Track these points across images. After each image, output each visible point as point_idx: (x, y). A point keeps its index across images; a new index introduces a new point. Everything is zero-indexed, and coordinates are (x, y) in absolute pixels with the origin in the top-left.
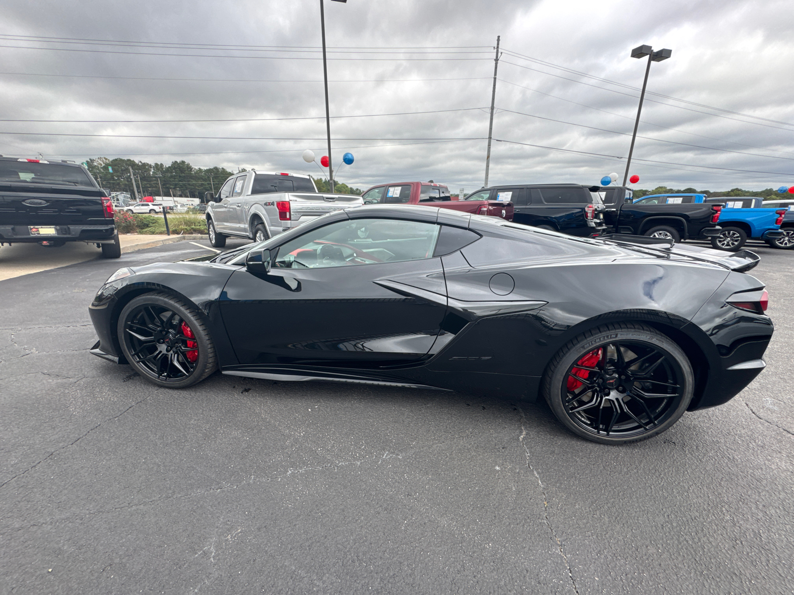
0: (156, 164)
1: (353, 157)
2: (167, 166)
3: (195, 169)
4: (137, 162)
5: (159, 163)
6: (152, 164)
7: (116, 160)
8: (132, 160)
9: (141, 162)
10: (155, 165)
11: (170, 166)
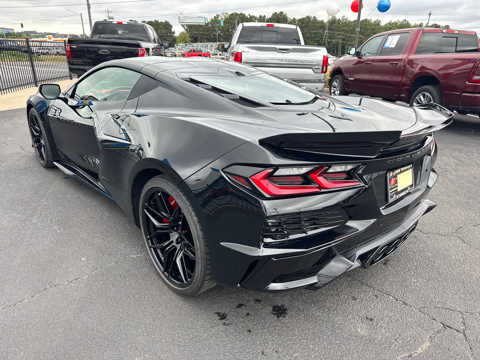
0: (261, 16)
1: (390, 3)
2: (268, 18)
3: (290, 19)
4: (247, 15)
5: (263, 16)
6: (257, 17)
7: (233, 14)
8: (244, 13)
9: (249, 15)
10: (259, 17)
11: (271, 17)
